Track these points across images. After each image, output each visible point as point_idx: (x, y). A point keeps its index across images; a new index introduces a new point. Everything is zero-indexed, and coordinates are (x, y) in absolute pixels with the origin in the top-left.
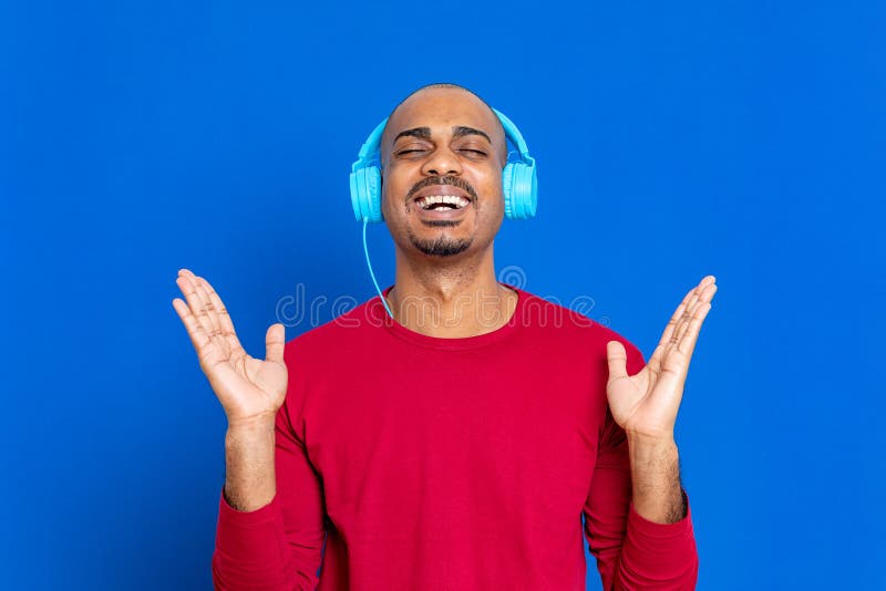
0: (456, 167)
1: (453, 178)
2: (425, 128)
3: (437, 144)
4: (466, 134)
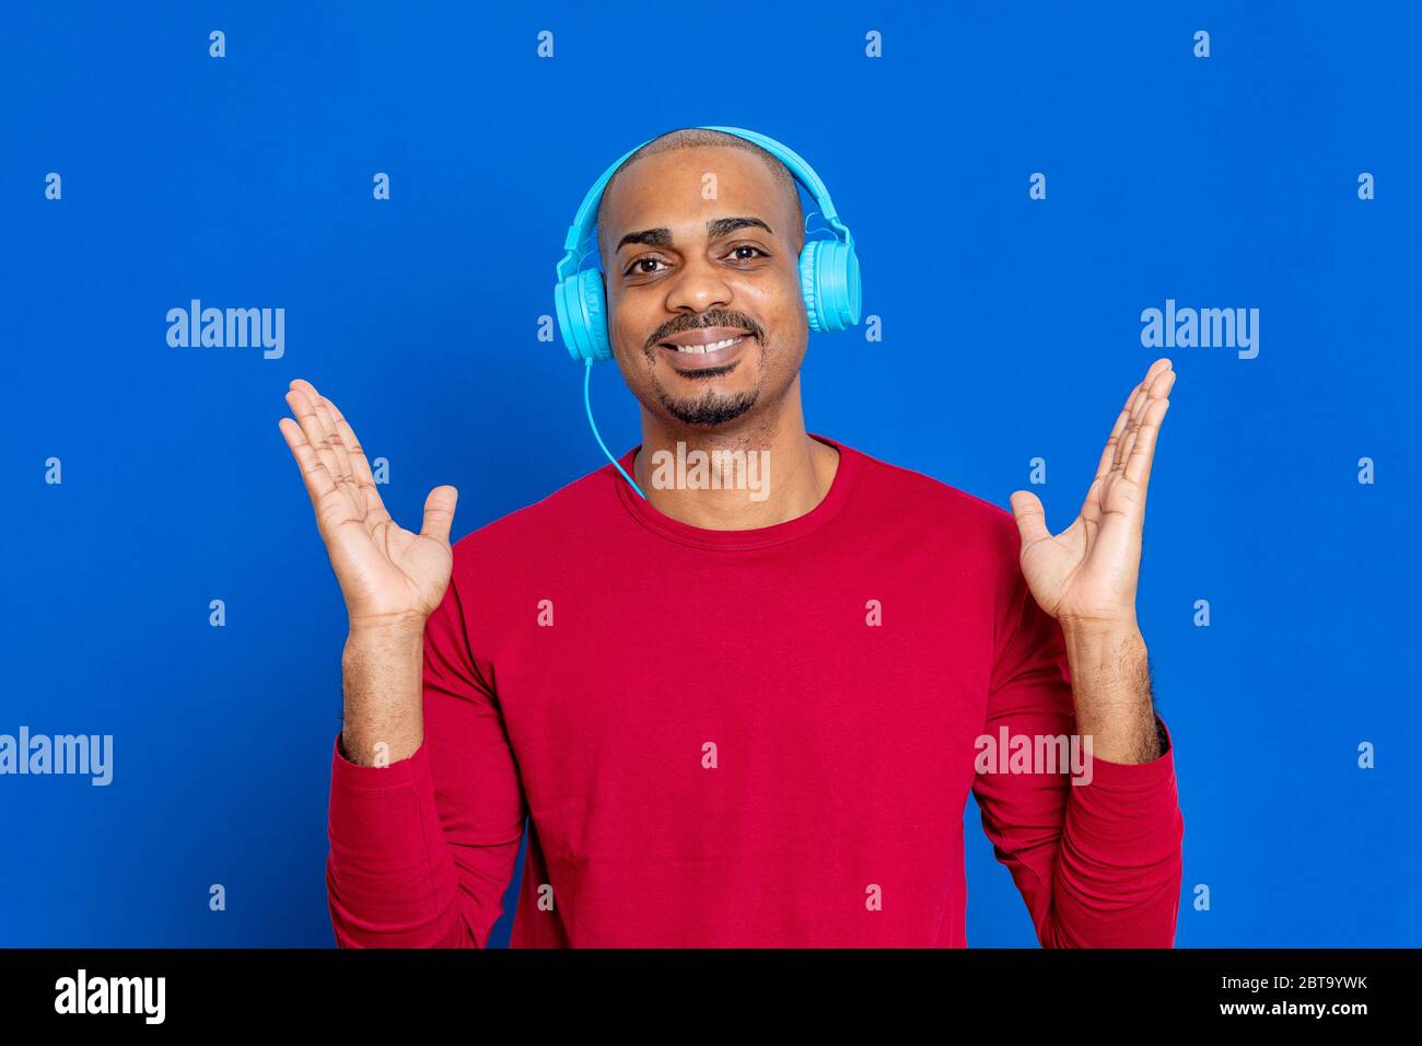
0: (721, 295)
1: (718, 313)
2: (661, 230)
3: (685, 254)
4: (729, 229)
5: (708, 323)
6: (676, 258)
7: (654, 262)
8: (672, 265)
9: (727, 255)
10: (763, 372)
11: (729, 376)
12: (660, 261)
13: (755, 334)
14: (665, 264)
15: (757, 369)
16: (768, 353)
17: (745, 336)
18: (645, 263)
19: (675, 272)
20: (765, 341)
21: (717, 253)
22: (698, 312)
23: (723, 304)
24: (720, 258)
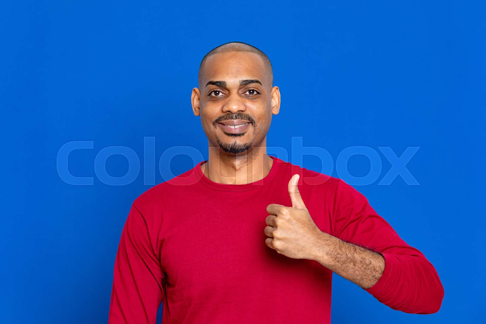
1: (240, 114)
2: (223, 82)
3: (230, 91)
4: (247, 84)
5: (236, 118)
6: (227, 92)
7: (219, 92)
8: (225, 94)
9: (245, 92)
10: (254, 136)
11: (242, 137)
12: (221, 92)
13: (252, 123)
14: (223, 93)
15: (252, 135)
16: (256, 130)
17: (249, 123)
18: (215, 92)
19: (226, 97)
20: (255, 125)
21: (242, 91)
22: (233, 114)
23: (242, 111)
24: (243, 93)
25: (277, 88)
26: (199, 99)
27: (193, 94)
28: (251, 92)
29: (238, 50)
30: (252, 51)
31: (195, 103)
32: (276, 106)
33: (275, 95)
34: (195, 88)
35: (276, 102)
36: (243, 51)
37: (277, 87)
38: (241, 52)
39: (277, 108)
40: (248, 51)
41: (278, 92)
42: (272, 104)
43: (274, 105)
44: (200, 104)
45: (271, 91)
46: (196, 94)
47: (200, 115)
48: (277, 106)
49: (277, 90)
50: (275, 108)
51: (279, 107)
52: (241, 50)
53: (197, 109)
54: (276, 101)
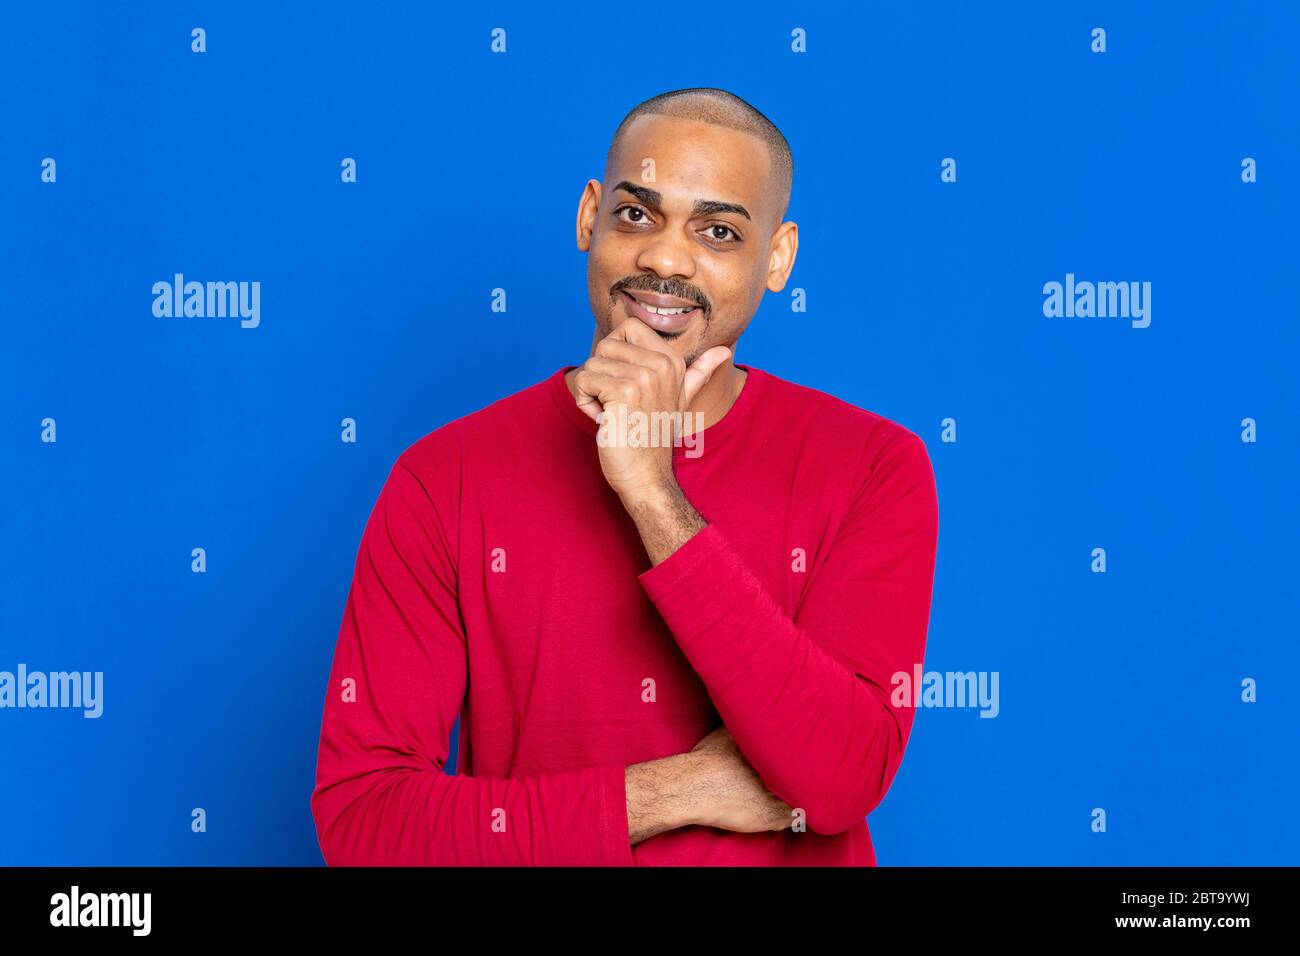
0: (685, 269)
1: (678, 282)
2: (654, 192)
3: (669, 219)
4: (713, 211)
5: (666, 290)
6: (660, 219)
7: (641, 213)
8: (654, 224)
9: (705, 229)
12: (645, 214)
13: (704, 308)
14: (649, 219)
16: (712, 327)
17: (695, 308)
18: (633, 210)
19: (655, 232)
20: (711, 316)
21: (697, 225)
22: (662, 279)
23: (684, 277)
24: (697, 231)
25: (794, 228)
26: (596, 209)
27: (585, 196)
28: (721, 231)
29: (714, 120)
30: (749, 129)
31: (586, 216)
32: (780, 269)
33: (784, 242)
34: (593, 181)
35: (783, 262)
36: (724, 124)
37: (795, 225)
38: (718, 127)
39: (782, 275)
40: (736, 127)
41: (795, 237)
42: (771, 263)
43: (775, 267)
44: (595, 224)
45: (776, 231)
46: (593, 197)
47: (588, 250)
48: (784, 271)
49: (792, 232)
50: (777, 275)
51: (787, 276)
52: (720, 123)
53: (586, 233)
54: (782, 259)
